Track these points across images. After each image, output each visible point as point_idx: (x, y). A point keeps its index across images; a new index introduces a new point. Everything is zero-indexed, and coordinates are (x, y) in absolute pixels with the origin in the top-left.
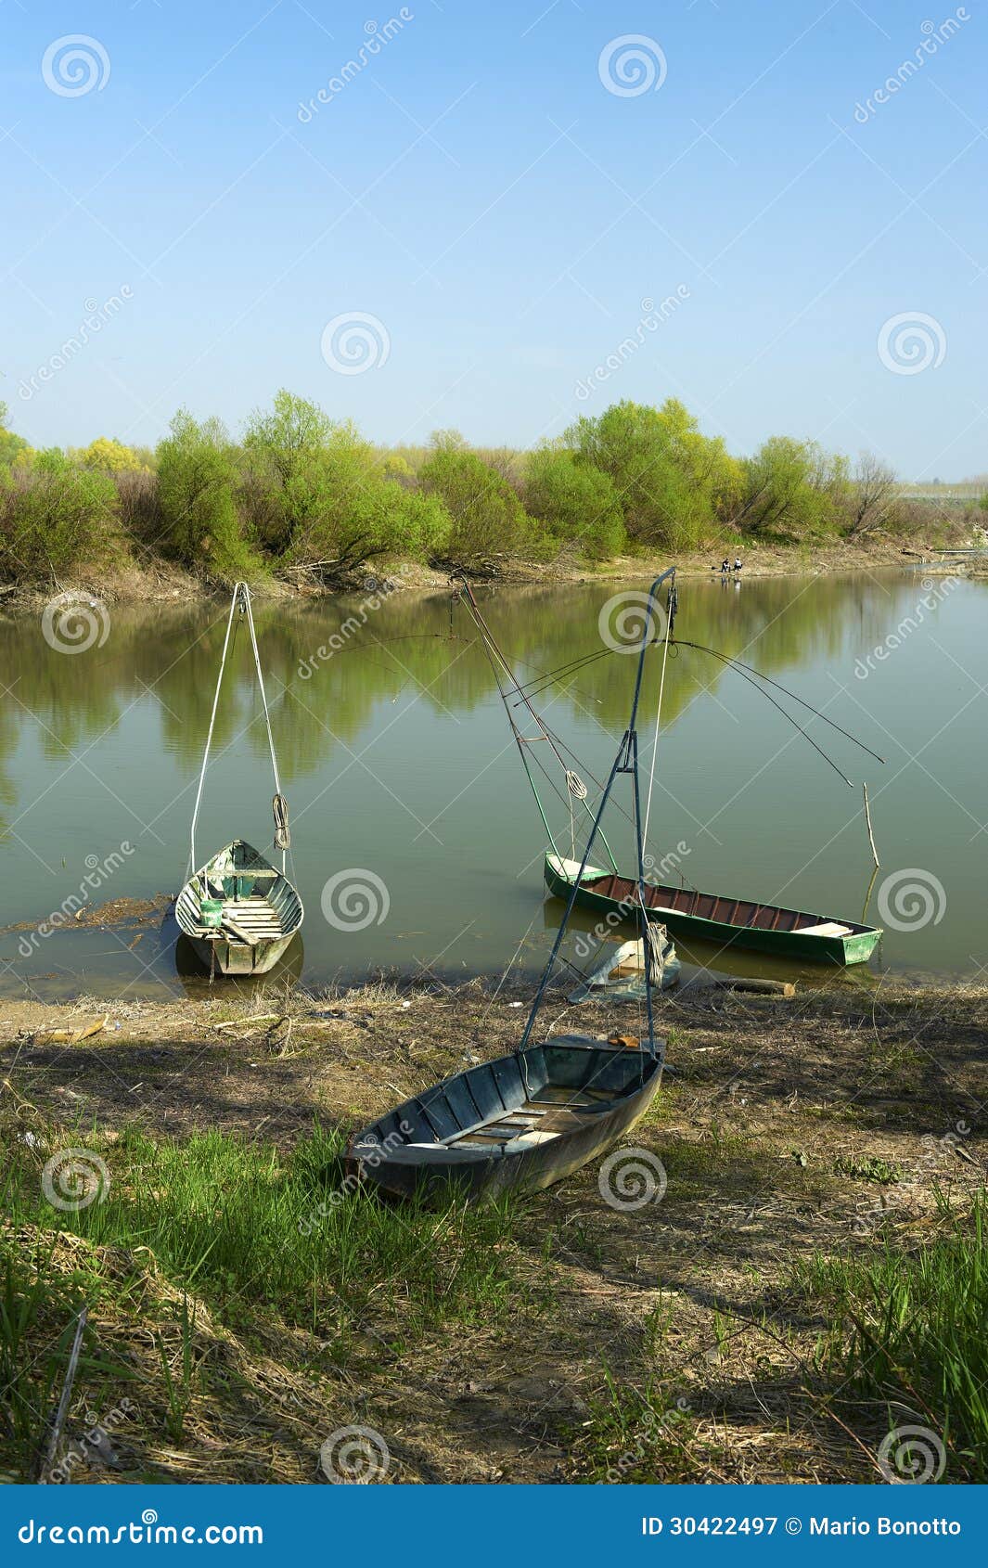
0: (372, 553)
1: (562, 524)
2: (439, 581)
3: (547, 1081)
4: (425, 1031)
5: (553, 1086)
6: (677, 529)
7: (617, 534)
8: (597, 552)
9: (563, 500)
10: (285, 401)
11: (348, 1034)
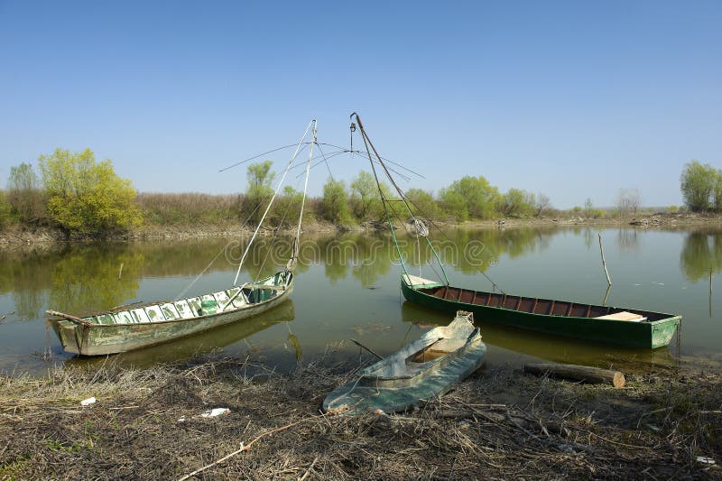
0: (389, 218)
7: (466, 214)
8: (460, 219)
9: (449, 203)
10: (362, 174)
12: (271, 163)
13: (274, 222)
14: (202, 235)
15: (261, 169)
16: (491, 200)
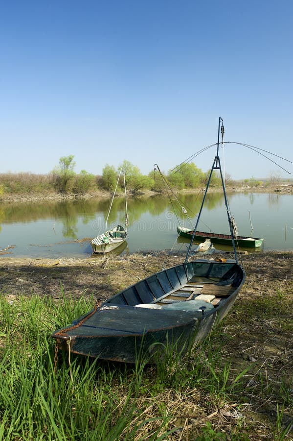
0: (140, 188)
1: (173, 183)
2: (152, 193)
3: (194, 275)
4: (150, 262)
5: (196, 276)
6: (194, 184)
7: (183, 185)
8: (180, 188)
9: (174, 179)
10: (125, 162)
11: (127, 263)
12: (73, 157)
13: (74, 191)
14: (34, 199)
15: (67, 160)
16: (197, 176)
